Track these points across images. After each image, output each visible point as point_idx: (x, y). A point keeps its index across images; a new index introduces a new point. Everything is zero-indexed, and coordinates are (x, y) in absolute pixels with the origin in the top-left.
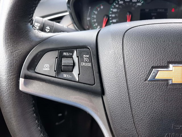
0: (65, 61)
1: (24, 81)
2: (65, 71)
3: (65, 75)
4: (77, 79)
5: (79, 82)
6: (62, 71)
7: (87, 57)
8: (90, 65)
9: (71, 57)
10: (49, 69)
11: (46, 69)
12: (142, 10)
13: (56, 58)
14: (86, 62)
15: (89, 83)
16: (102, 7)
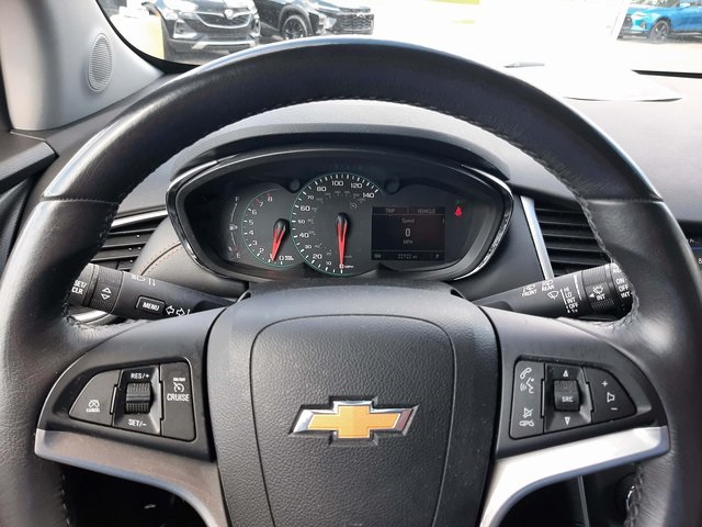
0: (133, 393)
1: (46, 435)
2: (133, 412)
3: (132, 422)
4: (158, 431)
5: (160, 435)
6: (127, 413)
7: (182, 383)
8: (186, 398)
9: (148, 381)
10: (98, 410)
11: (93, 410)
12: (375, 210)
13: (116, 386)
14: (179, 392)
15: (184, 438)
16: (270, 199)
